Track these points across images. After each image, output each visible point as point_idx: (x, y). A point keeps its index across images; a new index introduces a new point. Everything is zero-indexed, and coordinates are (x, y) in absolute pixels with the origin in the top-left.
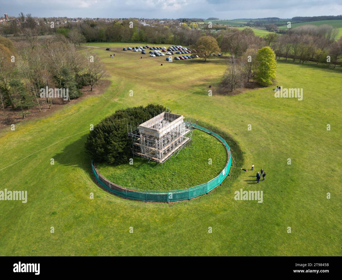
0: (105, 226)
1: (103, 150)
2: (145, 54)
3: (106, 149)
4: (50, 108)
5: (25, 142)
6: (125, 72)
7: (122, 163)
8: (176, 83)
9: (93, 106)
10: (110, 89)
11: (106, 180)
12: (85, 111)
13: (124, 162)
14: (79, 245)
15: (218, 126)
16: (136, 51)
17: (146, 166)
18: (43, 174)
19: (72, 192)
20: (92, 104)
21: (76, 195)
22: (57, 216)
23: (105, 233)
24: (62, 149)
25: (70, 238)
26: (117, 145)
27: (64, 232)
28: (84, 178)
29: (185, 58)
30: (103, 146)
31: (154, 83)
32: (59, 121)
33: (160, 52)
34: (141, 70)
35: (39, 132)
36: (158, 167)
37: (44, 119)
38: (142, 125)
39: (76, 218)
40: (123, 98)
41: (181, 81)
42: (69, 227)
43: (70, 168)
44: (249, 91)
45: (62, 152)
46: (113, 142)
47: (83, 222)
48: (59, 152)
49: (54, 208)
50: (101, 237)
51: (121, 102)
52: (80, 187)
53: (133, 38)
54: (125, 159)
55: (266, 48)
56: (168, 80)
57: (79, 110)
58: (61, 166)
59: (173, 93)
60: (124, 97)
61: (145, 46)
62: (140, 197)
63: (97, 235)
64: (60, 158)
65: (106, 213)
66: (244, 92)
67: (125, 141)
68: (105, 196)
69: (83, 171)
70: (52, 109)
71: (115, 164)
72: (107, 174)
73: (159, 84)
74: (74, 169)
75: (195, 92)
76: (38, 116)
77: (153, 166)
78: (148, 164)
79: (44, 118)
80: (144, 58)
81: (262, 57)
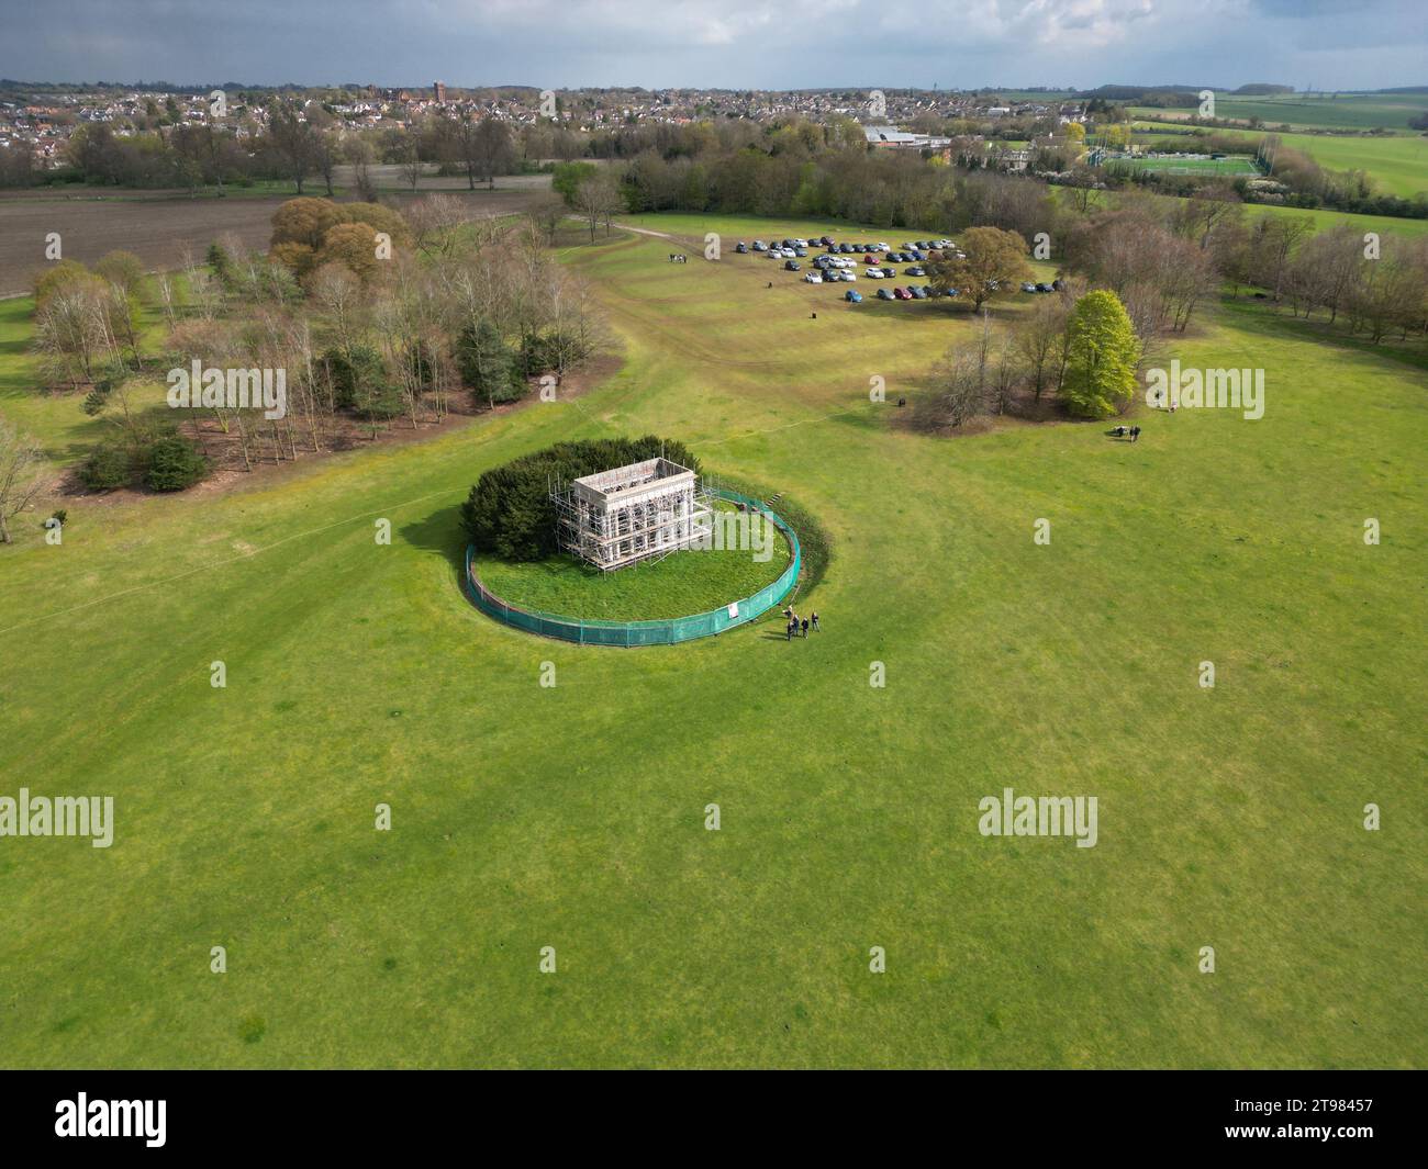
0: (438, 654)
1: (489, 524)
2: (795, 270)
3: (498, 524)
4: (438, 423)
5: (357, 491)
6: (685, 333)
7: (525, 560)
8: (808, 381)
9: (542, 427)
10: (611, 383)
11: (481, 585)
12: (516, 438)
13: (531, 558)
14: (384, 668)
15: (822, 515)
16: (773, 258)
17: (574, 572)
18: (370, 557)
19: (407, 595)
20: (541, 423)
21: (413, 601)
22: (368, 625)
23: (433, 662)
24: (425, 517)
25: (375, 658)
26: (521, 518)
27: (369, 648)
28: (442, 576)
29: (915, 296)
30: (494, 517)
31: (741, 377)
32: (446, 456)
33: (854, 264)
34: (735, 333)
35: (394, 474)
36: (598, 580)
37: (415, 446)
38: (582, 480)
39: (396, 633)
40: (628, 415)
41: (830, 377)
42: (379, 643)
43: (425, 553)
44: (1014, 430)
45: (423, 521)
46: (511, 508)
47: (406, 641)
48: (418, 520)
49: (369, 613)
50: (425, 666)
51: (616, 425)
52: (425, 589)
53: (798, 201)
54: (533, 550)
55: (1099, 296)
56: (790, 371)
57: (502, 433)
58: (411, 550)
59: (775, 413)
60: (632, 410)
61: (818, 238)
62: (532, 625)
63: (420, 663)
64: (415, 535)
65: (451, 636)
66: (997, 430)
67: (540, 511)
68: (466, 610)
69: (448, 564)
70: (443, 424)
71: (511, 560)
72: (490, 575)
73: (756, 381)
74: (430, 557)
75: (842, 417)
76: (406, 439)
77: (587, 574)
78: (583, 570)
79: (416, 443)
80: (779, 286)
81: (1081, 322)
